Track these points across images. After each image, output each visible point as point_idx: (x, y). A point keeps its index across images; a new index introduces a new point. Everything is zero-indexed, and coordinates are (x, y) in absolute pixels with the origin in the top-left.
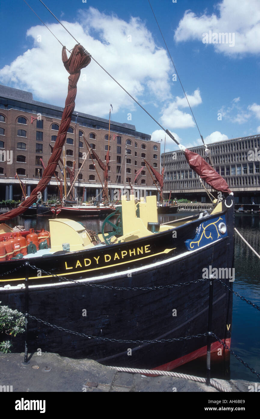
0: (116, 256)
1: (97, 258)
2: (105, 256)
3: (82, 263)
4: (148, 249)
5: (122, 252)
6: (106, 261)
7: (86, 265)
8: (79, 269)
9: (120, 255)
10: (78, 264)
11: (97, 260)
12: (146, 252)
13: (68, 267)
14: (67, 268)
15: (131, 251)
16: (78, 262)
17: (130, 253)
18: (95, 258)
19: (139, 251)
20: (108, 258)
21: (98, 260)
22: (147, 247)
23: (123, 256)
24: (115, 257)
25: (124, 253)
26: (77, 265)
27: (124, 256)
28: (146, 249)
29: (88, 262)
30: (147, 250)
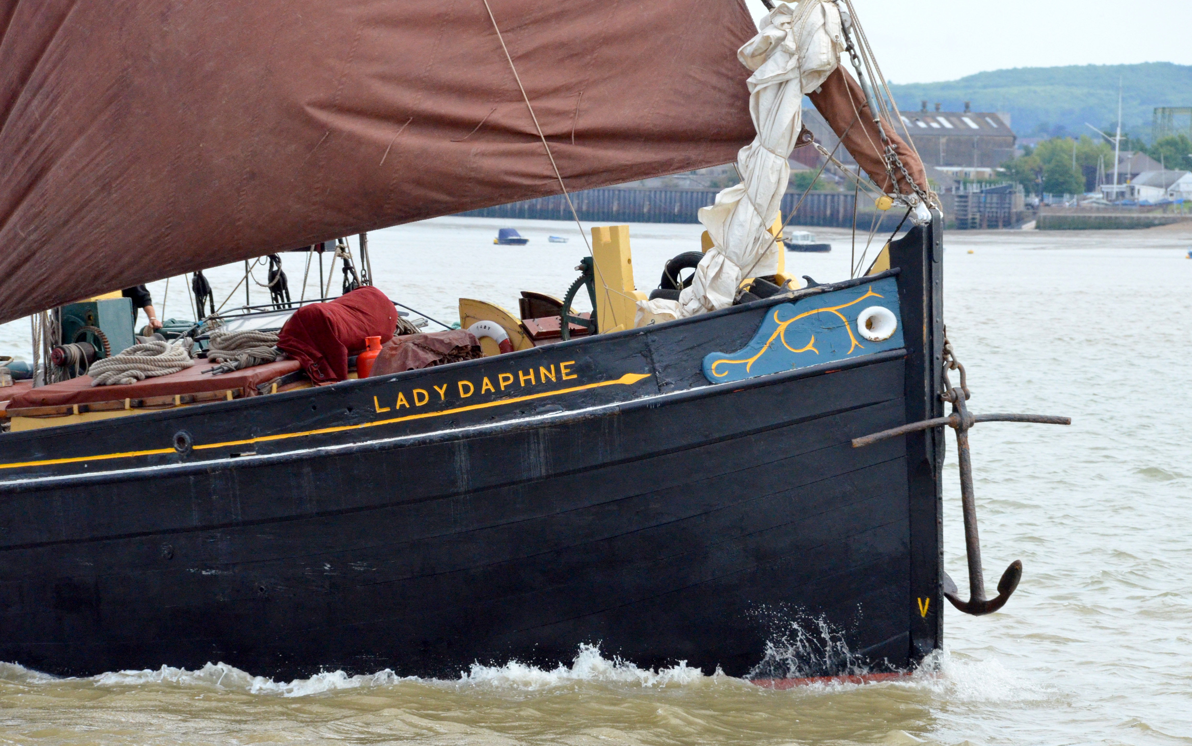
0: (487, 384)
1: (441, 388)
2: (460, 384)
3: (409, 398)
4: (568, 371)
5: (501, 376)
6: (463, 396)
7: (418, 404)
8: (404, 411)
9: (495, 382)
10: (401, 400)
11: (442, 392)
12: (565, 378)
13: (381, 407)
14: (379, 411)
15: (524, 375)
16: (401, 396)
17: (522, 378)
18: (436, 388)
19: (545, 375)
20: (466, 389)
21: (445, 394)
22: (566, 367)
23: (503, 385)
24: (484, 388)
25: (506, 379)
26: (399, 403)
27: (505, 386)
28: (564, 371)
29: (421, 397)
30: (567, 374)
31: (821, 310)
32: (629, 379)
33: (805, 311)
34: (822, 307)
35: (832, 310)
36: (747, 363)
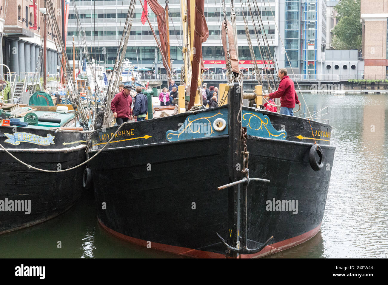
19: (128, 133)
22: (132, 131)
30: (132, 133)
31: (203, 118)
32: (147, 137)
33: (198, 118)
34: (203, 117)
35: (206, 118)
36: (178, 135)
